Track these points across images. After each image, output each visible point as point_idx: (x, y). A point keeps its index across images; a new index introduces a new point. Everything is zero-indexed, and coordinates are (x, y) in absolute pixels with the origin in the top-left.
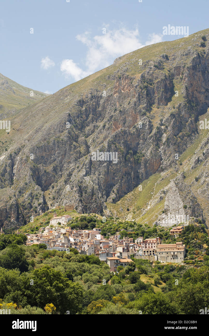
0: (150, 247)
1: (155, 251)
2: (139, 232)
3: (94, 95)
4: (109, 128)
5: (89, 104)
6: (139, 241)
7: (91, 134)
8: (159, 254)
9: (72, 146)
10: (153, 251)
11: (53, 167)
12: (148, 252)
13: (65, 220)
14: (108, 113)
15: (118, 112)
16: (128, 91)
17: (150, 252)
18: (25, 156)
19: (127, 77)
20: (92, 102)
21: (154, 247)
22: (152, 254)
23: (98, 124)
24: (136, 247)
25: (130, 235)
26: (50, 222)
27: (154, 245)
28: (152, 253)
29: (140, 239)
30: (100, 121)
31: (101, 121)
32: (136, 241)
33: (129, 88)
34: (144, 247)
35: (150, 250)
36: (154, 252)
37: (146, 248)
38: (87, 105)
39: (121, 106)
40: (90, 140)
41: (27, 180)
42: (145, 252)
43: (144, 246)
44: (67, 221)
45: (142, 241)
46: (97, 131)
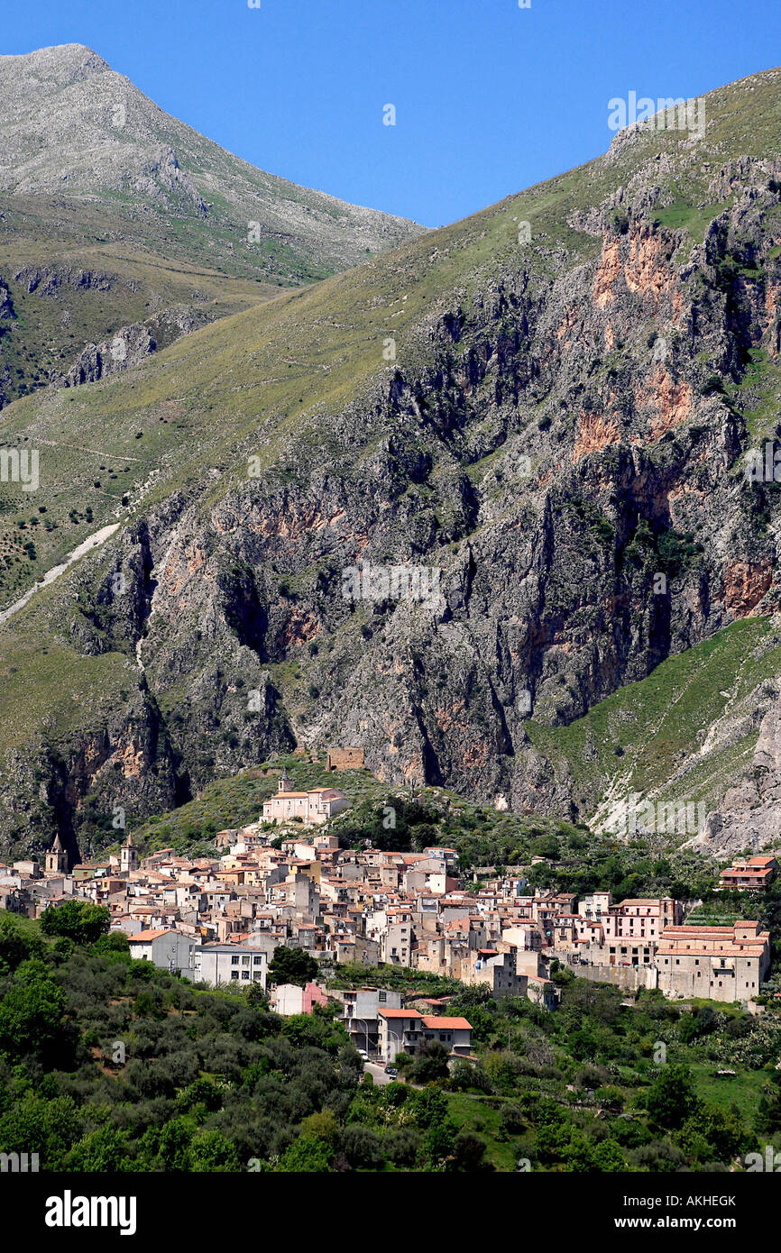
0: (637, 931)
1: (651, 950)
2: (601, 871)
3: (512, 295)
4: (564, 434)
5: (486, 330)
6: (594, 909)
7: (491, 452)
8: (666, 962)
9: (404, 498)
10: (646, 951)
11: (316, 576)
12: (624, 950)
13: (321, 808)
14: (567, 370)
15: (603, 373)
16: (655, 289)
17: (635, 951)
18: (201, 532)
19: (651, 229)
20: (500, 326)
21: (652, 932)
22: (641, 961)
23: (523, 411)
24: (582, 930)
25: (565, 883)
26: (265, 808)
27: (652, 927)
28: (641, 956)
29: (600, 901)
30: (533, 400)
31: (538, 401)
32: (582, 907)
33: (658, 275)
34: (613, 931)
35: (635, 945)
36: (650, 955)
37: (621, 935)
38: (478, 337)
39: (620, 346)
40: (484, 477)
41: (204, 623)
42: (613, 950)
43: (612, 926)
44: (328, 810)
45: (605, 908)
46: (516, 441)
